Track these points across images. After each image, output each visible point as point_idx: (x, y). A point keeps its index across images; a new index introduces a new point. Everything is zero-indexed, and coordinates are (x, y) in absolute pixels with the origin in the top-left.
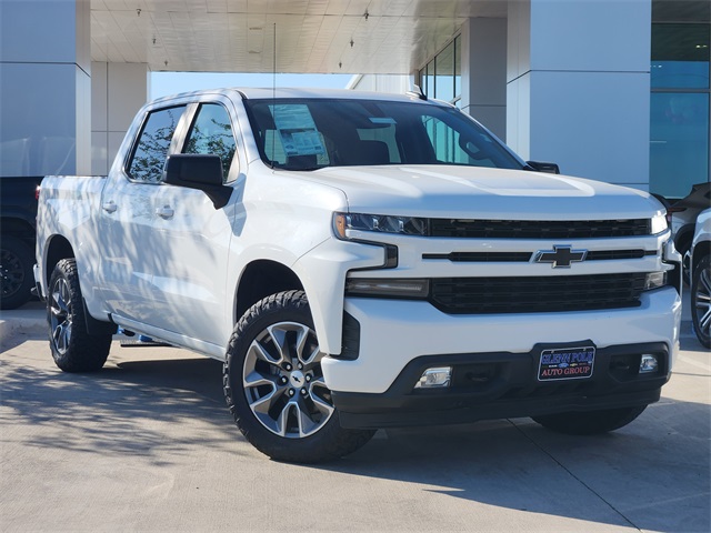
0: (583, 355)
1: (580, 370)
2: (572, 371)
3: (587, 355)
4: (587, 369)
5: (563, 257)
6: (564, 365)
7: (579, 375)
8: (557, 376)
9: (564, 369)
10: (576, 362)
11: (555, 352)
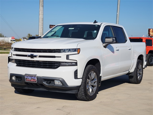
0: (34, 77)
2: (32, 81)
5: (32, 56)
6: (30, 79)
7: (34, 81)
10: (33, 79)
11: (28, 76)
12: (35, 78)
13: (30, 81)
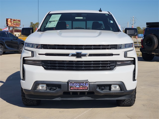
0: (84, 84)
1: (84, 88)
2: (81, 88)
3: (86, 84)
4: (86, 88)
6: (78, 86)
8: (76, 90)
9: (78, 88)
10: (82, 86)
11: (74, 83)
12: (86, 85)
13: (78, 89)
